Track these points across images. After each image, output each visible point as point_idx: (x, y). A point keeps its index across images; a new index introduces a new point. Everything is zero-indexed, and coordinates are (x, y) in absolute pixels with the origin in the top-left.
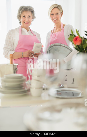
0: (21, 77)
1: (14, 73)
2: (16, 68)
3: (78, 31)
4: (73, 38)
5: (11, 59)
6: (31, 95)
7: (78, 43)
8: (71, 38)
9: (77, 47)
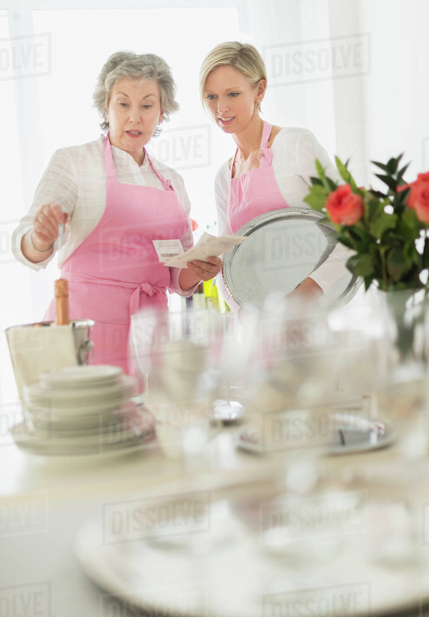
0: (110, 381)
1: (80, 362)
2: (86, 339)
3: (344, 162)
4: (327, 195)
5: (60, 301)
6: (159, 453)
7: (350, 217)
8: (318, 195)
9: (347, 235)
